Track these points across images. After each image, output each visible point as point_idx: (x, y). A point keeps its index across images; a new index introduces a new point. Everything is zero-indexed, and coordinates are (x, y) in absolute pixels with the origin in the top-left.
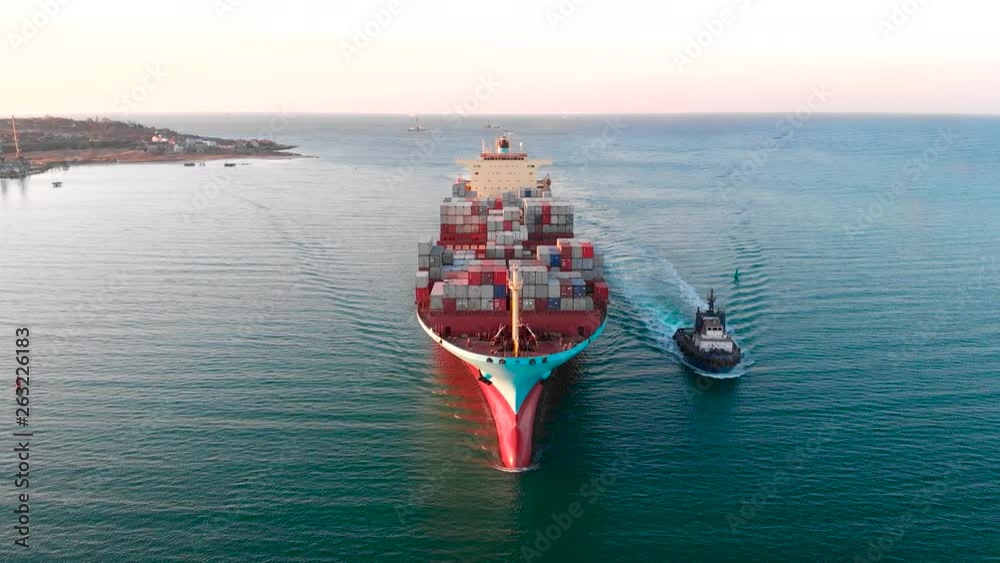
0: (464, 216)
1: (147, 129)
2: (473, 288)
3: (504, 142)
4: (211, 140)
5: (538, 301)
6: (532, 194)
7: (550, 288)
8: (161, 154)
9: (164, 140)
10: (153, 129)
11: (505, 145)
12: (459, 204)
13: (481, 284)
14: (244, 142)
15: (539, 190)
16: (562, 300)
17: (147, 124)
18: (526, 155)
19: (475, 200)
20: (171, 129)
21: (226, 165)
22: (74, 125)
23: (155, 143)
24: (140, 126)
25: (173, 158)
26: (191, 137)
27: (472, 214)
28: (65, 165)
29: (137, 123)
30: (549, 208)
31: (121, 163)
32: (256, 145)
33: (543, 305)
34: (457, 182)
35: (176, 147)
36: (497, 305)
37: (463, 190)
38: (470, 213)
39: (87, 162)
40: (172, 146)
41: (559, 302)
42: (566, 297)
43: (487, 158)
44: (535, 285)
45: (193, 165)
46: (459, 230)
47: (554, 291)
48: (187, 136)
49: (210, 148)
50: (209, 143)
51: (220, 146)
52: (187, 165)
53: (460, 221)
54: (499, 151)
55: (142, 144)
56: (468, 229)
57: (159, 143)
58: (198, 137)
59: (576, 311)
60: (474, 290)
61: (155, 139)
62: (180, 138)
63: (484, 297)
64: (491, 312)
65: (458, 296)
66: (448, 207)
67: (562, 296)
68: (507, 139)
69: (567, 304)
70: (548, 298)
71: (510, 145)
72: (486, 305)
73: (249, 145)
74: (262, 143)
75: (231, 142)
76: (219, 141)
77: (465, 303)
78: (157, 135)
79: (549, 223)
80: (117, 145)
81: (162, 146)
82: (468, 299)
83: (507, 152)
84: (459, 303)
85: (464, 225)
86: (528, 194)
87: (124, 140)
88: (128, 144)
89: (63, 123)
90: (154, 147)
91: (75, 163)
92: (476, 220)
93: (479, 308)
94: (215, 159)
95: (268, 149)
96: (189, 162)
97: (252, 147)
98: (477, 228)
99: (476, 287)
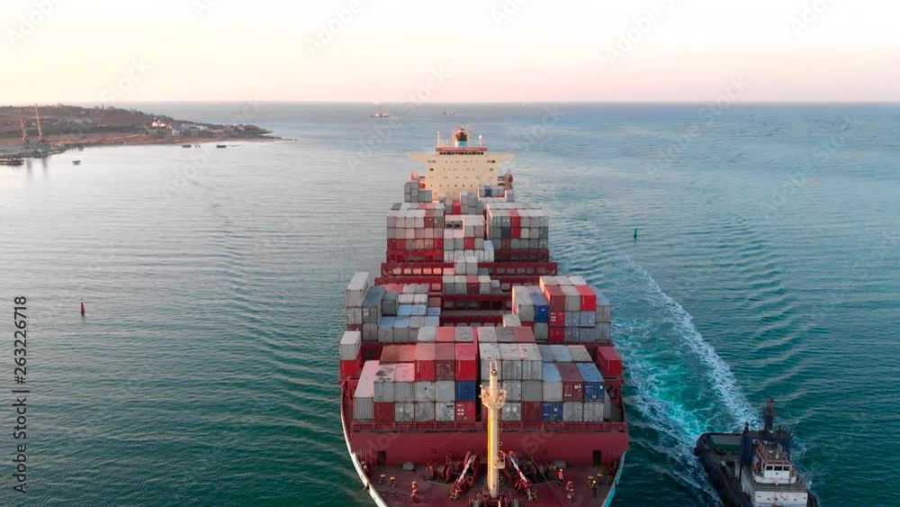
0: (415, 229)
1: (146, 116)
2: (420, 385)
3: (462, 134)
4: (204, 125)
5: (527, 407)
6: (493, 193)
7: (546, 386)
8: (161, 137)
9: (163, 125)
10: (152, 116)
11: (462, 138)
12: (411, 214)
13: (435, 381)
14: (232, 127)
15: (501, 188)
16: (565, 405)
17: (147, 111)
18: (486, 150)
19: (429, 206)
20: (168, 116)
21: (219, 147)
22: (83, 112)
23: (155, 128)
24: (141, 113)
25: (172, 141)
26: (185, 122)
27: (425, 227)
28: (80, 146)
29: (138, 110)
30: (519, 218)
31: (128, 144)
32: (241, 129)
33: (534, 413)
34: (410, 180)
35: (174, 132)
36: (461, 412)
37: (416, 192)
38: (422, 226)
39: (99, 144)
40: (170, 130)
41: (561, 408)
42: (572, 400)
43: (442, 152)
44: (522, 380)
45: (189, 146)
46: (409, 246)
47: (553, 390)
48: (181, 122)
49: (203, 132)
50: (201, 128)
51: (211, 130)
52: (184, 146)
53: (410, 235)
54: (456, 144)
55: (144, 129)
56: (420, 245)
57: (158, 127)
58: (192, 123)
59: (588, 424)
60: (425, 390)
61: (154, 124)
62: (178, 124)
63: (440, 400)
64: (451, 423)
65: (399, 398)
66: (396, 218)
67: (565, 399)
68: (466, 132)
69: (572, 412)
70: (543, 402)
71: (468, 138)
72: (444, 412)
73: (236, 129)
74: (247, 128)
75: (221, 127)
76: (210, 126)
77: (410, 409)
78: (156, 121)
79: (518, 236)
80: (121, 130)
81: (161, 130)
82: (415, 403)
83: (464, 147)
84: (399, 410)
85: (416, 239)
86: (488, 193)
87: (129, 125)
88: (133, 129)
89: (75, 111)
90: (155, 131)
91: (89, 145)
92: (430, 233)
93: (431, 418)
94: (208, 141)
95: (252, 133)
96: (187, 144)
97: (240, 131)
98: (431, 243)
99: (428, 384)
